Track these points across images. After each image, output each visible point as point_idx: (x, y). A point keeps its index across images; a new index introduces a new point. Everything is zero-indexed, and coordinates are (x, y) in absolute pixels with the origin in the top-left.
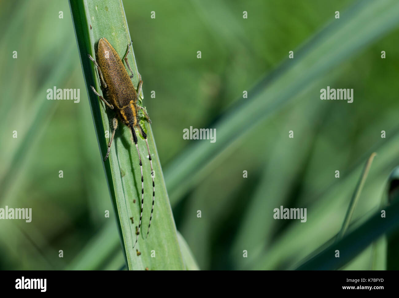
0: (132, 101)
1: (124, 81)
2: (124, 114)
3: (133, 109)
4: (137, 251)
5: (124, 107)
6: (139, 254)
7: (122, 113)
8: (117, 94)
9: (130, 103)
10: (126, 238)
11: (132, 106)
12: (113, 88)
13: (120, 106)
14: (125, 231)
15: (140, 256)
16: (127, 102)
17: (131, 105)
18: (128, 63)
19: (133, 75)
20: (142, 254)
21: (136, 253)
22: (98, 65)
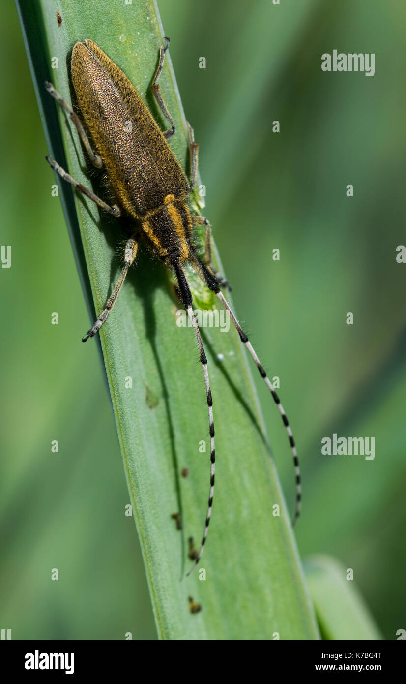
0: (169, 197)
1: (144, 147)
2: (152, 232)
3: (175, 218)
4: (191, 600)
5: (150, 214)
6: (195, 610)
7: (146, 228)
8: (127, 181)
9: (166, 202)
10: (154, 564)
11: (171, 209)
12: (115, 166)
13: (137, 210)
14: (150, 547)
15: (199, 616)
16: (155, 199)
17: (168, 207)
18: (162, 96)
19: (173, 128)
20: (204, 610)
21: (186, 607)
22: (75, 109)
